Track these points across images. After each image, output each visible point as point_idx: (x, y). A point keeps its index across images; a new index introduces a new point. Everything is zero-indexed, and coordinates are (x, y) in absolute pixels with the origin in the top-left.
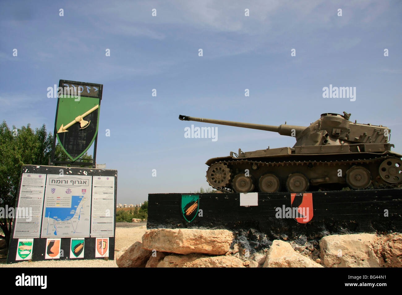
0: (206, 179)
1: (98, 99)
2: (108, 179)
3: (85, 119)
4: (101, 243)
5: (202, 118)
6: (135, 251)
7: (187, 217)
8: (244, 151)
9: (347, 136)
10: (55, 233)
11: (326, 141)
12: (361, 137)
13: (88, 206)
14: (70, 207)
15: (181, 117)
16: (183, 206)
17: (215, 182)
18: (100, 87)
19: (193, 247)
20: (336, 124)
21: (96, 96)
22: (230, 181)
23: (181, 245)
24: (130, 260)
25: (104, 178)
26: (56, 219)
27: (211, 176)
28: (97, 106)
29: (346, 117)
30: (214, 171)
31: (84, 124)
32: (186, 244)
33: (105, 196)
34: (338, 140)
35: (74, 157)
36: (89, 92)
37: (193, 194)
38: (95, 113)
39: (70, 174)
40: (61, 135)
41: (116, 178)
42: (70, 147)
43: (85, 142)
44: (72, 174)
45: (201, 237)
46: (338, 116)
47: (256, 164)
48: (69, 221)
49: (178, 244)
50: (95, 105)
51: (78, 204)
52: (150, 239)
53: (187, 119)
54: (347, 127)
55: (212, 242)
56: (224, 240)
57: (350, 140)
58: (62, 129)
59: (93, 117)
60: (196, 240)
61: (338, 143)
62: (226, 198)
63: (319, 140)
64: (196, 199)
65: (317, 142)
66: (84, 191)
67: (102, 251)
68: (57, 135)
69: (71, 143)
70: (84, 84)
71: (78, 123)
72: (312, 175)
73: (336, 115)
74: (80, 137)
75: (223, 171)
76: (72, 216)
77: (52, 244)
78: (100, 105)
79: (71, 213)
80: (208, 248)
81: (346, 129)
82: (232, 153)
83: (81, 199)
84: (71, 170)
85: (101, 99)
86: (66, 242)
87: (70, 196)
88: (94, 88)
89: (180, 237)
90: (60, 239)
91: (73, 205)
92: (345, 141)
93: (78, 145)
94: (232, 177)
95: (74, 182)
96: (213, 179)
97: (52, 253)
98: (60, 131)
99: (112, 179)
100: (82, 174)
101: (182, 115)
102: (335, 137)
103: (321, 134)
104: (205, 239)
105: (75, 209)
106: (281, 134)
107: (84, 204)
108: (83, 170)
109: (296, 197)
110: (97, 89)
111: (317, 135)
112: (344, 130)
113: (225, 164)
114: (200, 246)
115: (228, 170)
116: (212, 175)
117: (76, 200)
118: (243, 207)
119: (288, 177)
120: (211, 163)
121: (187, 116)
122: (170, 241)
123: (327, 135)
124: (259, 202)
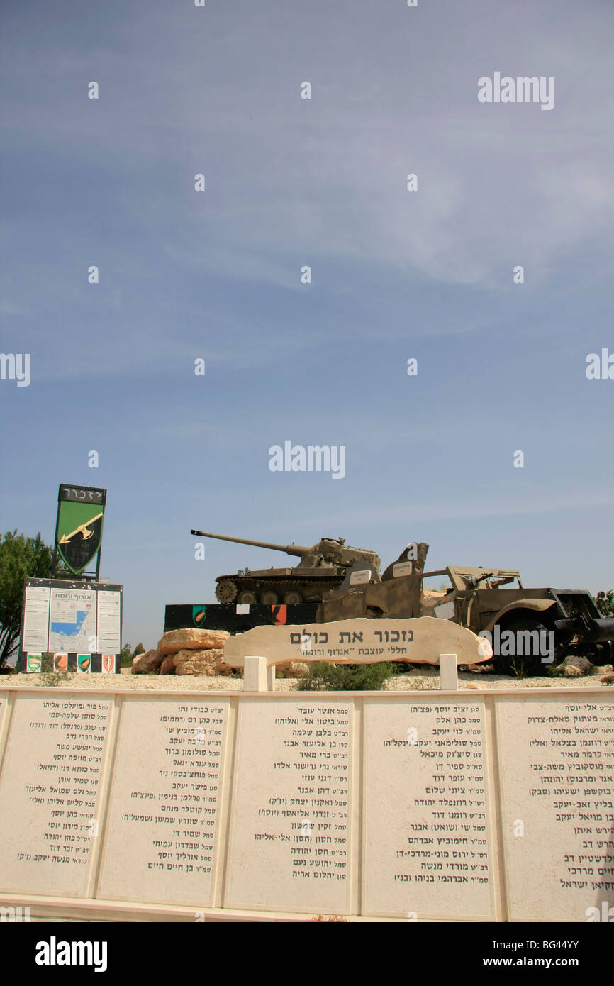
0: (215, 595)
1: (102, 506)
2: (113, 594)
3: (88, 528)
4: (107, 660)
5: (214, 534)
6: (150, 656)
7: (197, 623)
8: (251, 569)
9: (340, 560)
10: (62, 648)
11: (320, 564)
12: (351, 561)
13: (94, 622)
14: (75, 622)
15: (193, 532)
16: (194, 613)
17: (223, 597)
18: (104, 492)
19: (200, 642)
20: (331, 549)
21: (100, 502)
22: (237, 597)
23: (192, 639)
24: (146, 664)
25: (109, 593)
26: (62, 634)
27: (219, 592)
28: (101, 514)
29: (341, 542)
30: (222, 588)
31: (87, 534)
32: (196, 639)
33: (111, 612)
34: (331, 563)
35: (76, 569)
36: (91, 498)
37: (202, 605)
38: (99, 522)
39: (73, 588)
40: (63, 545)
41: (121, 593)
42: (72, 559)
43: (87, 554)
44: (76, 588)
45: (206, 635)
46: (335, 542)
47: (260, 582)
48: (75, 637)
49: (190, 639)
50: (99, 513)
51: (83, 620)
52: (167, 638)
53: (199, 534)
54: (340, 551)
55: (214, 639)
56: (223, 637)
57: (342, 563)
58: (64, 539)
59: (97, 527)
60: (202, 636)
61: (330, 566)
62: (227, 608)
63: (315, 562)
64: (204, 608)
65: (313, 564)
66: (89, 606)
67: (109, 668)
68: (58, 546)
69: (74, 555)
70: (86, 489)
71: (80, 534)
72: (307, 593)
73: (331, 540)
74: (83, 548)
75: (231, 588)
76: (78, 631)
77: (59, 658)
78: (103, 512)
79: (77, 628)
80: (211, 643)
81: (339, 553)
82: (240, 571)
83: (86, 615)
84: (75, 584)
85: (104, 505)
86: (72, 657)
87: (75, 611)
88: (97, 493)
89: (191, 634)
90: (67, 655)
91: (78, 621)
92: (337, 564)
93: (80, 557)
94: (238, 593)
95: (78, 597)
96: (221, 595)
97: (59, 667)
98: (62, 542)
99: (117, 594)
100: (86, 588)
101: (194, 530)
102: (328, 560)
103: (317, 557)
104: (209, 636)
105: (81, 624)
106: (289, 554)
107: (89, 619)
108: (87, 584)
109: (276, 608)
110: (100, 495)
111: (313, 558)
112: (338, 554)
113: (232, 581)
114: (205, 641)
115: (234, 587)
116: (221, 591)
117: (81, 616)
118: (238, 615)
119: (285, 594)
120: (220, 580)
121: (199, 531)
122: (184, 638)
123: (321, 559)
124: (250, 611)
